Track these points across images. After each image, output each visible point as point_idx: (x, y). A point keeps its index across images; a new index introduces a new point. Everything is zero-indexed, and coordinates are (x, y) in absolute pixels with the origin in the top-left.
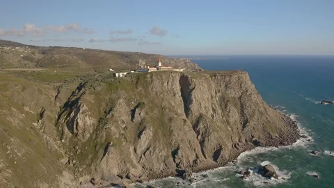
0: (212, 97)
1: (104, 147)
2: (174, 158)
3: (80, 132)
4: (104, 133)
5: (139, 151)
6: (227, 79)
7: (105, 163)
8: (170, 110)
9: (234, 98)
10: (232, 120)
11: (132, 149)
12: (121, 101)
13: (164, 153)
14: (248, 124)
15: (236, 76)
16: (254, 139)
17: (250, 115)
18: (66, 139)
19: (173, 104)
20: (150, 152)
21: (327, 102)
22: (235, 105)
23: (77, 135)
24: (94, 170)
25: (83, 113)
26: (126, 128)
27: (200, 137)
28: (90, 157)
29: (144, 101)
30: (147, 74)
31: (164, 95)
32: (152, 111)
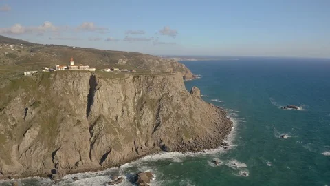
2: (53, 158)
5: (22, 149)
8: (65, 110)
9: (154, 100)
10: (143, 123)
11: (15, 146)
13: (44, 153)
14: (159, 127)
15: (161, 78)
16: (162, 143)
17: (164, 118)
19: (72, 104)
20: (31, 151)
22: (152, 107)
26: (15, 125)
27: (93, 138)
29: (41, 100)
30: (52, 73)
31: (65, 94)
32: (47, 111)
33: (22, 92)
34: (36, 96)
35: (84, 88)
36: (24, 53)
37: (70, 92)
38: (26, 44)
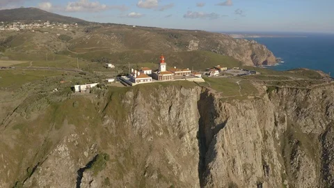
0: (265, 137)
6: (301, 95)
8: (160, 177)
9: (311, 136)
15: (320, 91)
19: (172, 159)
22: (312, 152)
29: (108, 152)
30: (128, 90)
31: (155, 137)
32: (121, 177)
33: (71, 133)
34: (99, 140)
35: (191, 119)
36: (79, 34)
37: (166, 131)
38: (81, 23)
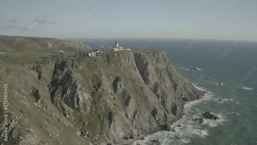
1: (107, 116)
2: (154, 117)
3: (81, 106)
4: (103, 105)
5: (130, 116)
7: (113, 130)
8: (138, 81)
9: (163, 69)
10: (167, 85)
11: (124, 115)
12: (104, 76)
13: (147, 115)
14: (177, 87)
16: (183, 97)
17: (177, 81)
18: (69, 115)
20: (138, 115)
21: (194, 69)
23: (78, 109)
24: (106, 137)
25: (80, 89)
26: (115, 98)
27: (160, 99)
28: (99, 126)
30: (114, 53)
32: (127, 83)
